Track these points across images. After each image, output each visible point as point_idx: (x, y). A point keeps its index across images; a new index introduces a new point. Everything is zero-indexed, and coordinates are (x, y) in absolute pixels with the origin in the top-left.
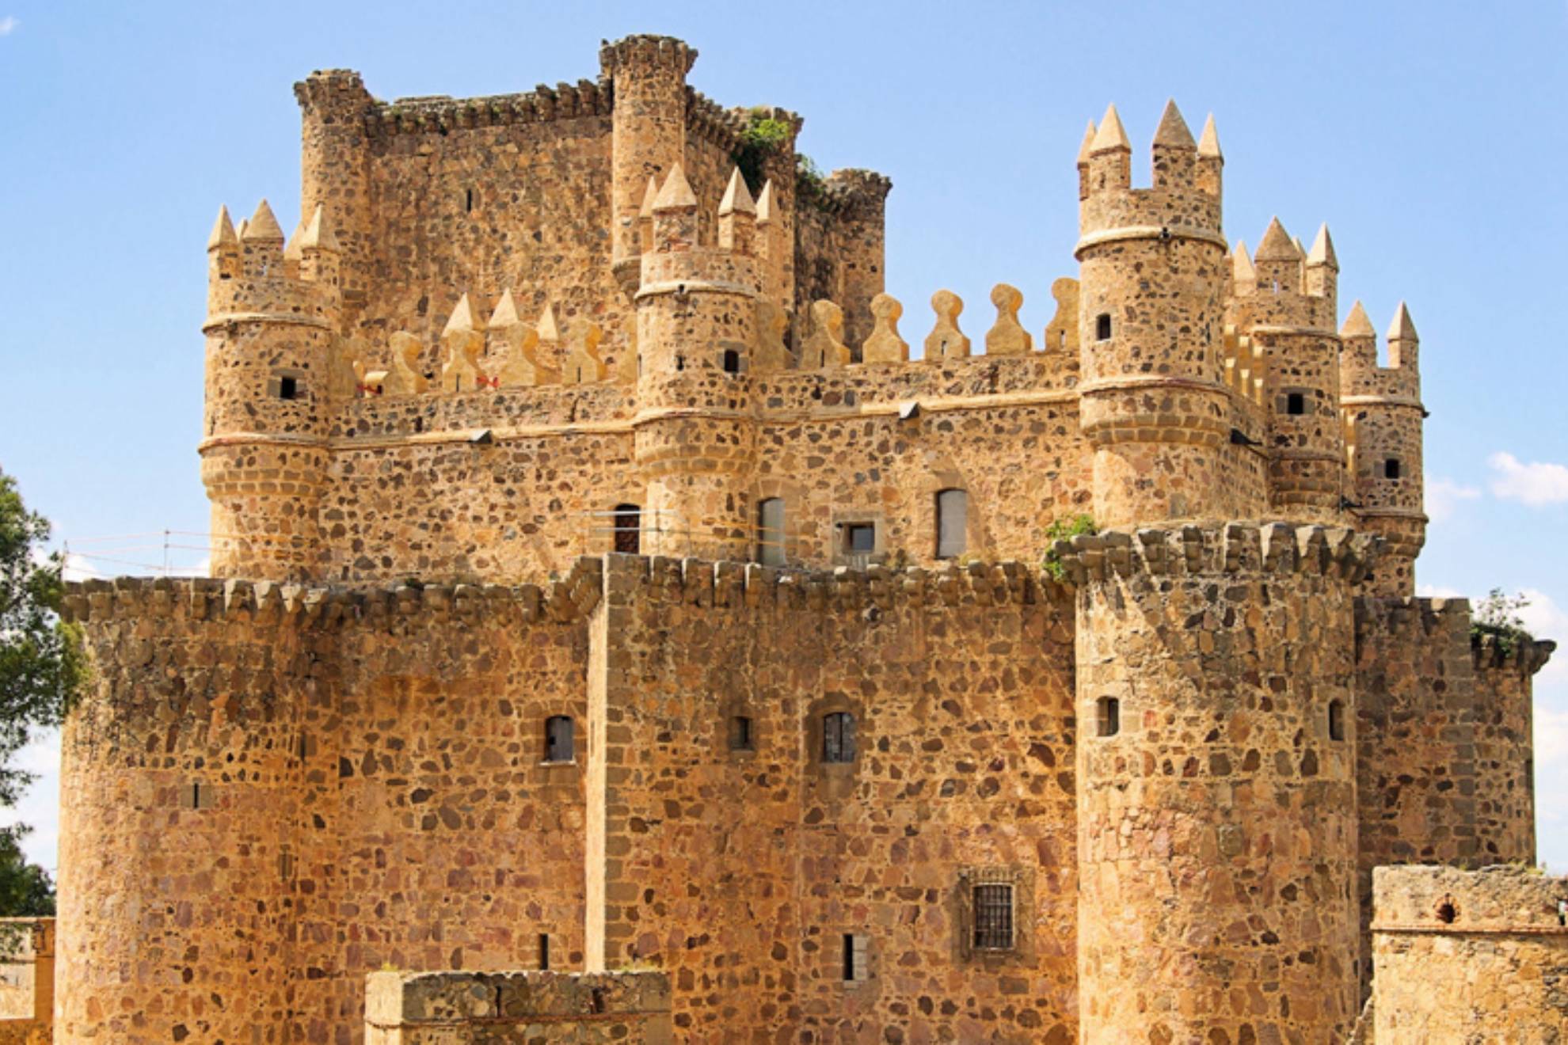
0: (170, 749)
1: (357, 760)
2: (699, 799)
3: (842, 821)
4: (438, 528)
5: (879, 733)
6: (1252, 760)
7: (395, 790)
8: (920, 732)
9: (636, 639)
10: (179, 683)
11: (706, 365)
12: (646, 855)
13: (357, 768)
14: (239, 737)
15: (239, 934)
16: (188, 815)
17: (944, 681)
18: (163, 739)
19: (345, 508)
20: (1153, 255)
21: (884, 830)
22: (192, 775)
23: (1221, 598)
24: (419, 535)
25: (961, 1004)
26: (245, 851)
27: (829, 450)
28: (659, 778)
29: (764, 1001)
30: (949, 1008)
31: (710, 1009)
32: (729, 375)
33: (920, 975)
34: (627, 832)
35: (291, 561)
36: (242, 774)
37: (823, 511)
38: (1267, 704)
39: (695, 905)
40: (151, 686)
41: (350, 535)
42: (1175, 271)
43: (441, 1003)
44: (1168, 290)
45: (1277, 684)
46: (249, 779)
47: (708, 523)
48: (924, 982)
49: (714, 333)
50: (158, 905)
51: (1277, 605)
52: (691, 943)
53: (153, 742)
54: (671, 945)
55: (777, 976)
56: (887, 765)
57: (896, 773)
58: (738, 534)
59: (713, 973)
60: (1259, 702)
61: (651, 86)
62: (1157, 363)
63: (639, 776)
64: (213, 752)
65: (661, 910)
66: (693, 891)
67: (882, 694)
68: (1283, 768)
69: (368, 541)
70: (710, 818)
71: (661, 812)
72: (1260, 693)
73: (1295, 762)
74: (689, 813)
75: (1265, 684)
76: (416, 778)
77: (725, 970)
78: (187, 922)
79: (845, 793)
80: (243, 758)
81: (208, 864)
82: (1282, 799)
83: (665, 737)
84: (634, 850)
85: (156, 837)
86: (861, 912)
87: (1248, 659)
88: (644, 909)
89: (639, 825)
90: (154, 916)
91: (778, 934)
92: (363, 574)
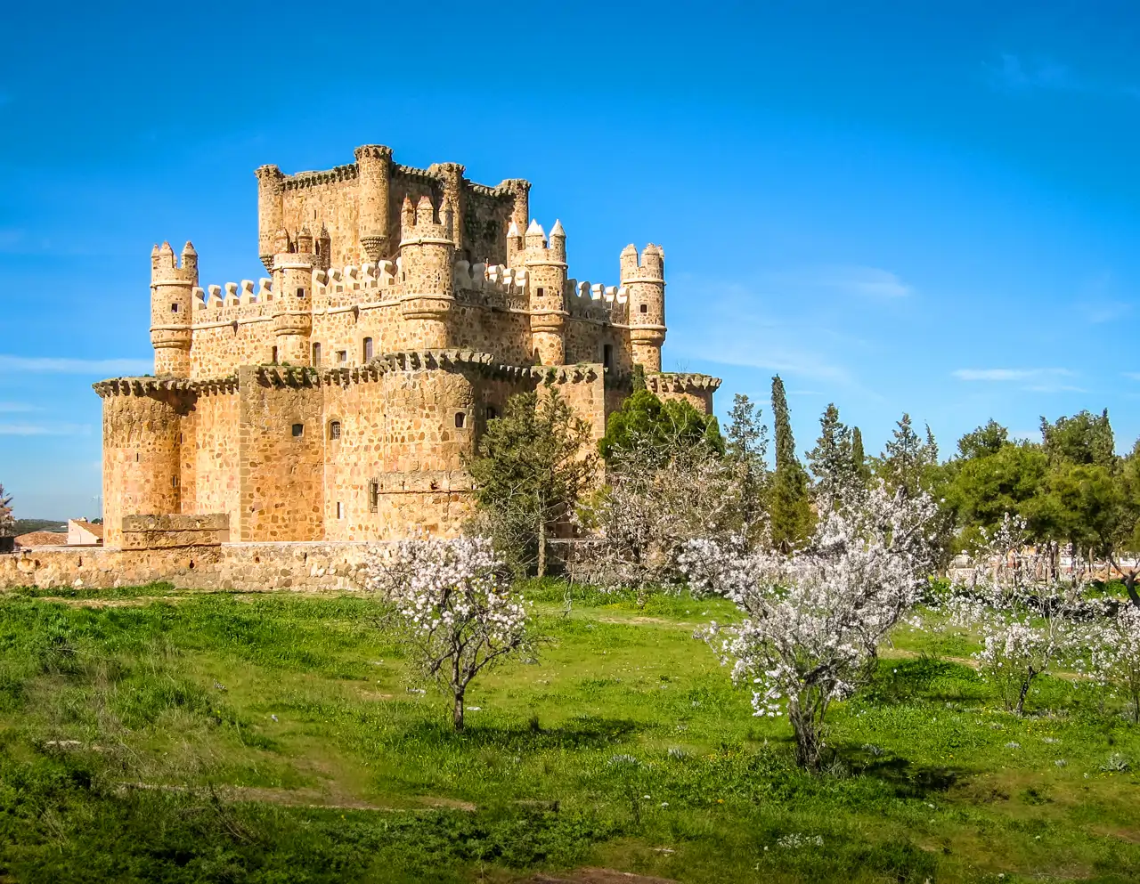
0: (129, 441)
1: (200, 443)
2: (279, 455)
3: (336, 461)
4: (223, 357)
5: (347, 428)
6: (422, 436)
7: (212, 453)
8: (358, 428)
9: (251, 398)
10: (130, 417)
11: (290, 295)
12: (256, 475)
13: (201, 446)
14: (152, 435)
15: (155, 506)
16: (135, 464)
17: (364, 410)
18: (126, 437)
19: (198, 351)
20: (416, 250)
21: (348, 464)
22: (136, 450)
23: (412, 378)
24: (218, 360)
25: (370, 526)
26: (156, 477)
27: (333, 324)
28: (262, 447)
29: (309, 527)
30: (367, 528)
31: (285, 530)
32: (299, 298)
33: (358, 516)
34: (249, 467)
35: (179, 371)
36: (154, 449)
37: (332, 347)
38: (428, 416)
39: (278, 492)
40: (123, 418)
41: (199, 361)
42: (424, 255)
43: (136, 524)
44: (422, 263)
45: (432, 409)
46: (157, 451)
47: (292, 353)
48: (360, 519)
49: (293, 283)
50: (127, 496)
51: (431, 380)
52: (276, 506)
53: (123, 438)
54: (267, 507)
55: (315, 518)
56: (348, 441)
57: (351, 444)
58: (305, 357)
59: (286, 517)
60: (424, 415)
61: (370, 166)
62: (418, 290)
63: (253, 448)
64: (143, 442)
65: (263, 495)
66: (277, 488)
67: (347, 414)
68: (433, 437)
69: (204, 363)
70: (285, 461)
71: (262, 459)
72: (425, 412)
73: (439, 436)
74: (275, 460)
75: (427, 408)
76: (217, 450)
77: (291, 515)
78: (136, 502)
79: (337, 452)
80: (154, 444)
81: (143, 481)
82: (434, 450)
83: (264, 433)
84: (252, 474)
85: (125, 472)
86: (342, 494)
87: (421, 399)
88: (256, 494)
89: (253, 464)
90: (125, 500)
91: (315, 502)
92: (203, 375)
